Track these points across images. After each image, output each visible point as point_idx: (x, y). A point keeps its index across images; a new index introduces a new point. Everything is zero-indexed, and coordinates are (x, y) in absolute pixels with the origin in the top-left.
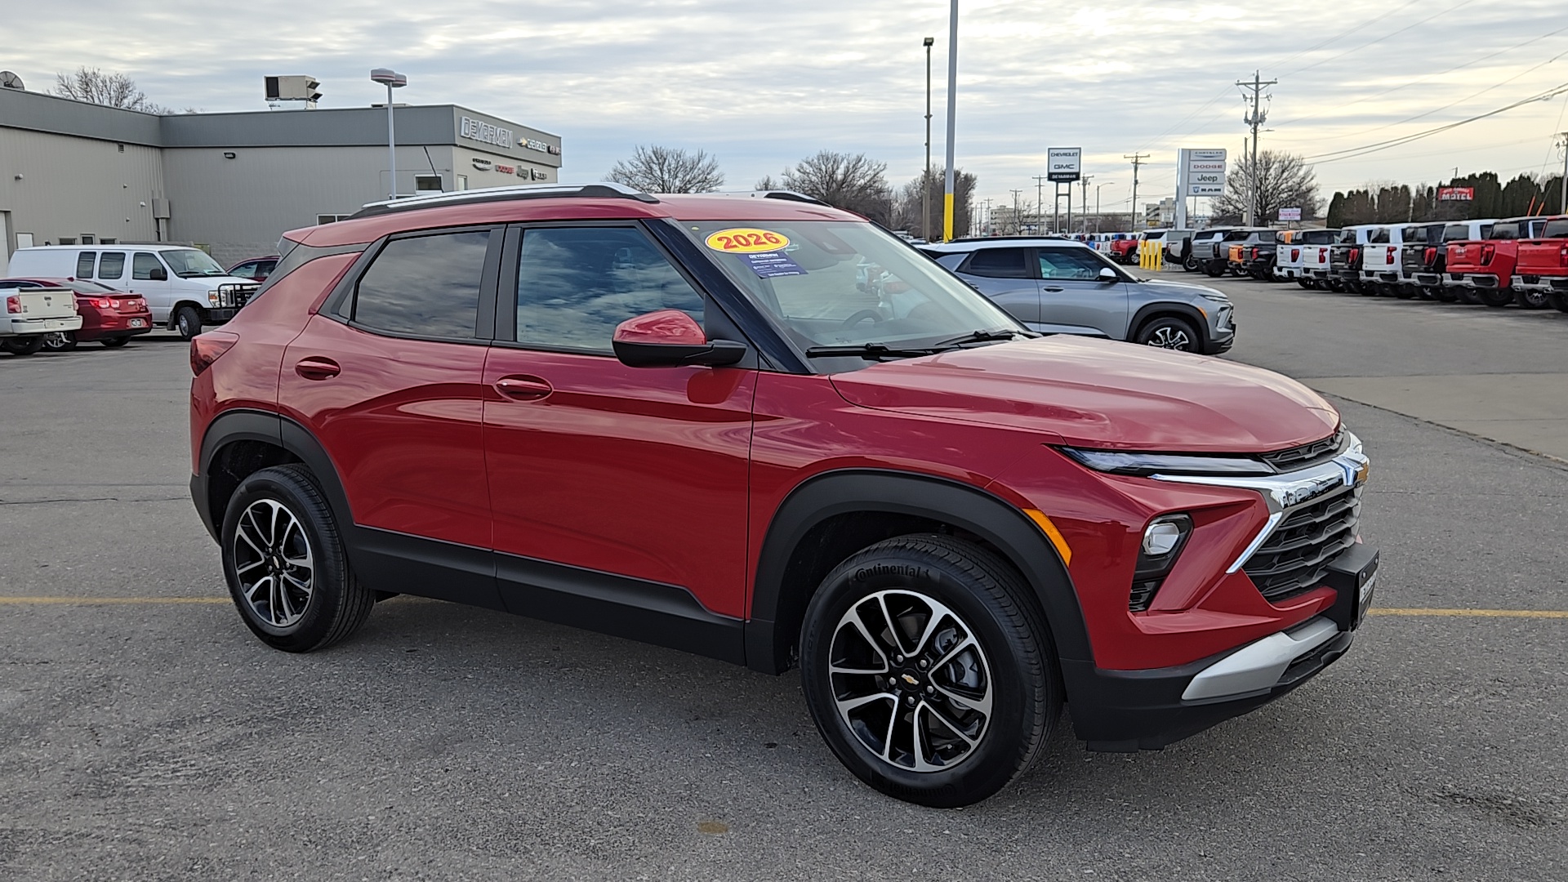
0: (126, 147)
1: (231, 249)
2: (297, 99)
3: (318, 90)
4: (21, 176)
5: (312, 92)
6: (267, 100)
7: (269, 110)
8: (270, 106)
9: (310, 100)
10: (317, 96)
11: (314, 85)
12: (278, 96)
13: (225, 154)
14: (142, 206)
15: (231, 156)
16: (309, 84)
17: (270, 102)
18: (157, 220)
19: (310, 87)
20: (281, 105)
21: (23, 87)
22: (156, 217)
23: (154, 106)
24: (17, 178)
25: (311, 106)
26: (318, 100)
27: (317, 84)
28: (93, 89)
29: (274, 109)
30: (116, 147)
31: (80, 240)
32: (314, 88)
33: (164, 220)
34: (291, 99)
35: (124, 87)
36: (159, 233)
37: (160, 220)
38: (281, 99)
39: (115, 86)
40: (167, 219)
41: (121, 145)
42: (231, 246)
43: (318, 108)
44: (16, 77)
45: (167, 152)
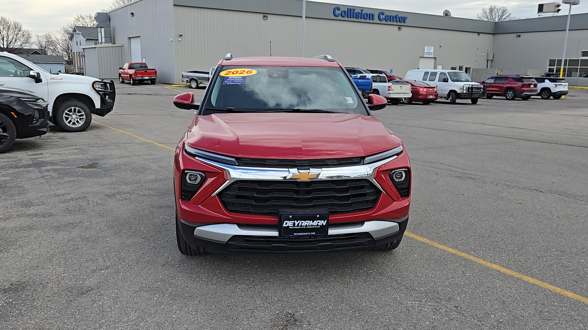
0: (480, 34)
1: (510, 72)
2: (550, 12)
3: (560, 8)
4: (442, 45)
5: (557, 9)
6: (538, 13)
7: (538, 17)
8: (539, 16)
9: (555, 12)
10: (559, 10)
11: (558, 6)
12: (542, 11)
13: (517, 35)
14: (483, 55)
15: (519, 36)
16: (556, 5)
17: (539, 14)
18: (488, 60)
19: (556, 7)
20: (543, 15)
21: (451, 15)
22: (488, 59)
24: (440, 46)
25: (556, 14)
26: (559, 12)
27: (560, 5)
29: (540, 17)
30: (477, 34)
31: (458, 68)
32: (559, 7)
33: (490, 61)
34: (547, 12)
36: (487, 65)
37: (489, 61)
38: (543, 13)
40: (492, 60)
41: (479, 33)
42: (511, 70)
43: (559, 15)
44: (449, 11)
45: (496, 35)
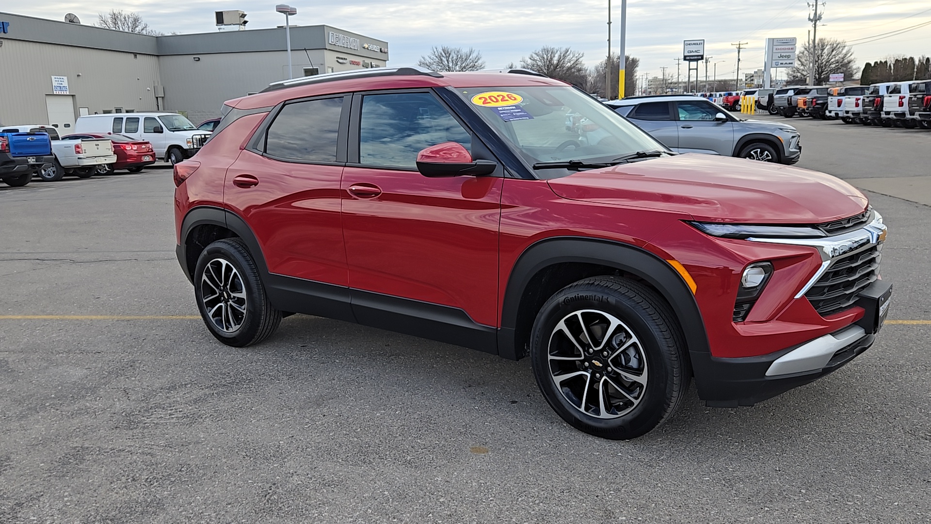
0: (138, 56)
1: (199, 114)
2: (234, 25)
3: (246, 19)
4: (80, 74)
5: (243, 20)
6: (217, 25)
7: (218, 31)
8: (219, 29)
9: (241, 25)
10: (245, 22)
11: (244, 16)
12: (223, 23)
13: (194, 58)
14: (148, 90)
15: (197, 59)
16: (240, 15)
17: (219, 27)
18: (157, 98)
19: (241, 17)
20: (225, 28)
21: (80, 22)
22: (156, 96)
23: (153, 31)
24: (78, 76)
25: (242, 28)
26: (246, 25)
27: (245, 15)
28: (119, 22)
29: (221, 31)
30: (133, 56)
31: (114, 111)
32: (244, 17)
33: (161, 98)
34: (230, 25)
35: (136, 21)
36: (158, 106)
37: (159, 98)
38: (225, 25)
39: (131, 20)
40: (162, 97)
41: (135, 54)
42: (199, 112)
43: (246, 29)
44: (75, 16)
45: (161, 58)
